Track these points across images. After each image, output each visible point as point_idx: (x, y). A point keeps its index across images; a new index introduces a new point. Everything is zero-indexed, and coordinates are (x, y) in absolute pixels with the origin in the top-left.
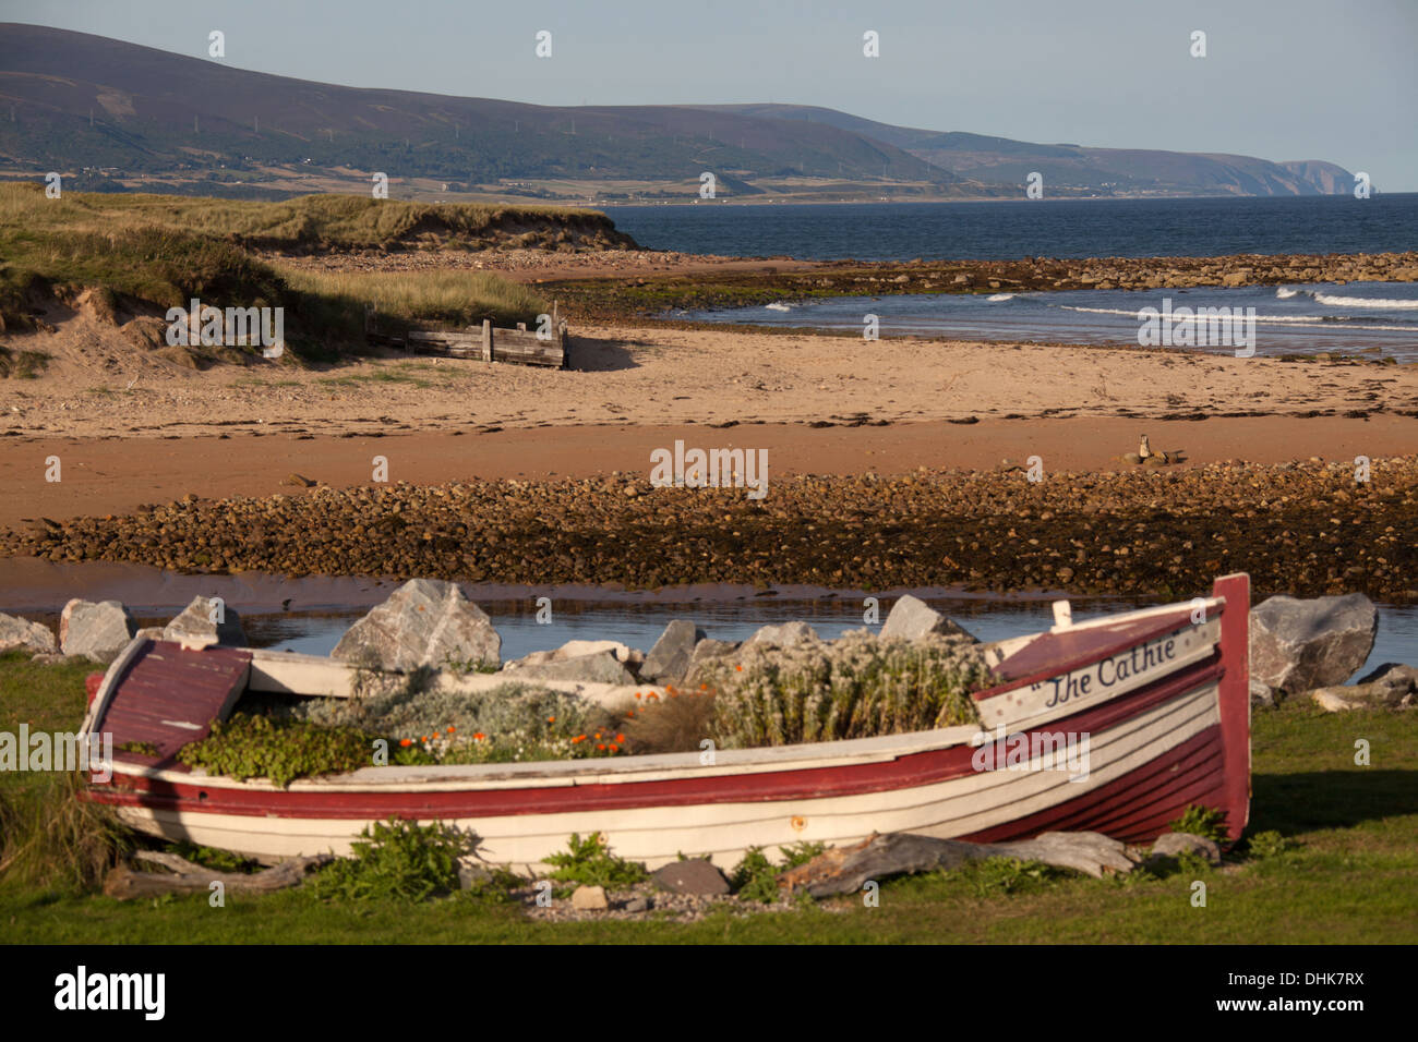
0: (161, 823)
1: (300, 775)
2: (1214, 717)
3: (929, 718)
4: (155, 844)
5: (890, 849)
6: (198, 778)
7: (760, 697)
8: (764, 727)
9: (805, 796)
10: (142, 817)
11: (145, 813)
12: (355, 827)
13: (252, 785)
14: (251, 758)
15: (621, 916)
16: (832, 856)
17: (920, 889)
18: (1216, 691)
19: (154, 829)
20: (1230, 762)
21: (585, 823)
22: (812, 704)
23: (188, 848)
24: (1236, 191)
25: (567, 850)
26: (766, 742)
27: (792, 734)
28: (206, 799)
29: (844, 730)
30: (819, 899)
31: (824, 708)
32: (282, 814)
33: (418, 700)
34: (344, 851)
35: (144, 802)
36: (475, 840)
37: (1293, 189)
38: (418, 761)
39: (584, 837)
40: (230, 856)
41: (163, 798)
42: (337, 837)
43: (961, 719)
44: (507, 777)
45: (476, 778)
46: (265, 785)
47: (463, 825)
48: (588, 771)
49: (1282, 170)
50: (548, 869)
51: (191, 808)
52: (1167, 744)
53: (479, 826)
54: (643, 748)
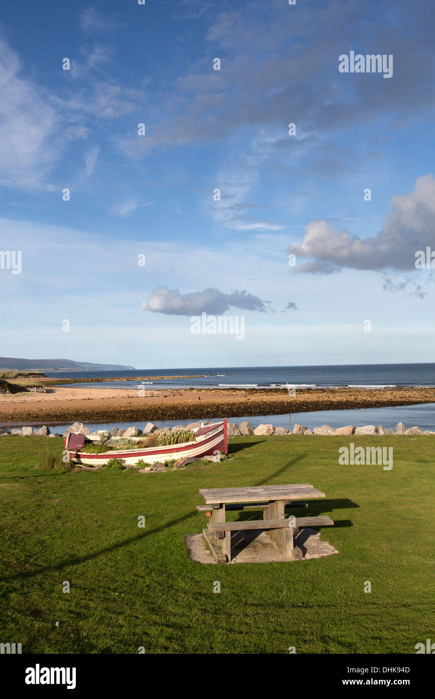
0: (78, 460)
1: (100, 453)
2: (223, 438)
3: (187, 440)
4: (77, 463)
5: (188, 460)
6: (84, 453)
7: (165, 439)
8: (165, 442)
9: (172, 452)
10: (75, 460)
11: (75, 459)
12: (108, 460)
13: (92, 454)
14: (92, 450)
15: (152, 471)
16: (180, 461)
17: (193, 465)
18: (223, 435)
19: (76, 461)
20: (225, 444)
21: (140, 458)
22: (172, 439)
23: (81, 463)
24: (119, 369)
25: (138, 462)
26: (166, 445)
27: (170, 444)
28: (85, 456)
29: (177, 443)
30: (180, 467)
31: (174, 440)
32: (97, 458)
33: (109, 441)
34: (106, 463)
35: (75, 457)
36: (125, 461)
37: (126, 369)
38: (116, 450)
39: (140, 460)
40: (88, 465)
41: (78, 456)
42: (105, 461)
43: (193, 440)
44: (130, 451)
45: (125, 452)
46: (94, 454)
47: (123, 459)
48: (142, 450)
49: (125, 367)
50: (135, 465)
51: (83, 458)
52: (218, 442)
53: (125, 459)
54: (146, 447)
